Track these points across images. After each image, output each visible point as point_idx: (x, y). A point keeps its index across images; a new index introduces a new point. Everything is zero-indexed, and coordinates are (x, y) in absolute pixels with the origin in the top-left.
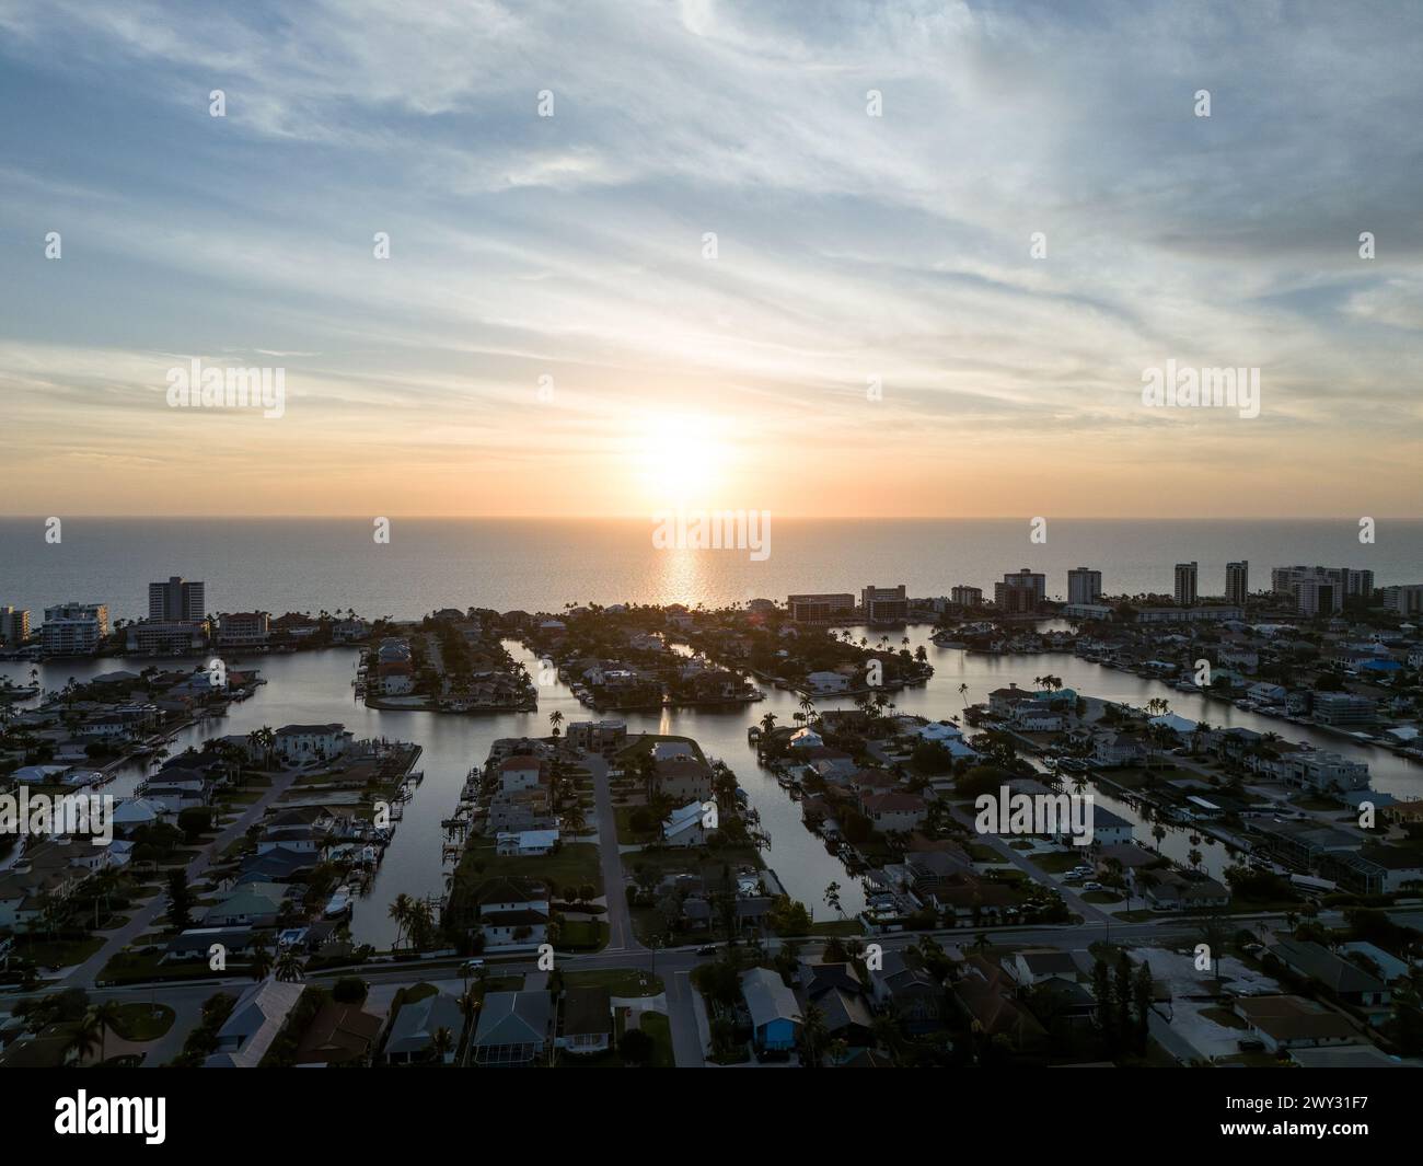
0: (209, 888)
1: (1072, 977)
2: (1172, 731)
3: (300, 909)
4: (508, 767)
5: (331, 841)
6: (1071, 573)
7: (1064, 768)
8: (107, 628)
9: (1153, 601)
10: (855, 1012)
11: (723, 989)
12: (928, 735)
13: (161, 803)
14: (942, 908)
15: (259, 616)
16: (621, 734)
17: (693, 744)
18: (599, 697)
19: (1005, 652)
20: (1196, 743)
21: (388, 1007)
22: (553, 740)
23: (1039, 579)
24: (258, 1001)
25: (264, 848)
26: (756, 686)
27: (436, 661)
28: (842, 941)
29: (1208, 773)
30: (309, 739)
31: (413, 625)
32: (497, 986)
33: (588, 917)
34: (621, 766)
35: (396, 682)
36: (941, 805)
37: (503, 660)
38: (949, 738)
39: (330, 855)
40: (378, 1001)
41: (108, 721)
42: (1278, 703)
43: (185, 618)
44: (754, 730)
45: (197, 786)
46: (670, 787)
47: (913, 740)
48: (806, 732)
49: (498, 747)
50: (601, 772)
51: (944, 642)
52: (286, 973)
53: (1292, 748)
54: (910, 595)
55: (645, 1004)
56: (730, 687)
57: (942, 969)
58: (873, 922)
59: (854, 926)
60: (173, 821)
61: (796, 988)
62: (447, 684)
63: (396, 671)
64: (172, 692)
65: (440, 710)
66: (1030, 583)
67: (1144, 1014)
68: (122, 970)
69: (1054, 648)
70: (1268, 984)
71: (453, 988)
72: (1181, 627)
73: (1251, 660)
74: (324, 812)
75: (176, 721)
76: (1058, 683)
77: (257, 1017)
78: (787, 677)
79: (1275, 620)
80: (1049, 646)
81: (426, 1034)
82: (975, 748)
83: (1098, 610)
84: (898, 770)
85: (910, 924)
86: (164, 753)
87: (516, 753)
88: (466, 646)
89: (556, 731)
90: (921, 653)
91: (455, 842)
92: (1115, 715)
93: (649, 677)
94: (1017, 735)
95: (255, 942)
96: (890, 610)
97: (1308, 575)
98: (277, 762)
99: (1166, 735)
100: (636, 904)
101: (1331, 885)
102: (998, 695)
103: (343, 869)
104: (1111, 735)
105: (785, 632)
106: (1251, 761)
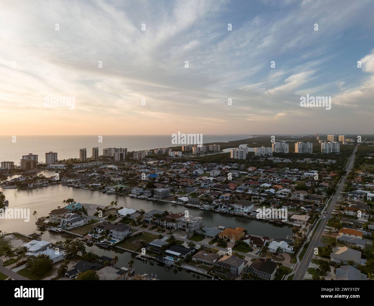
6: (47, 154)
23: (36, 157)
42: (142, 194)
66: (32, 158)
69: (53, 183)
73: (121, 179)
94: (68, 232)
106: (165, 223)
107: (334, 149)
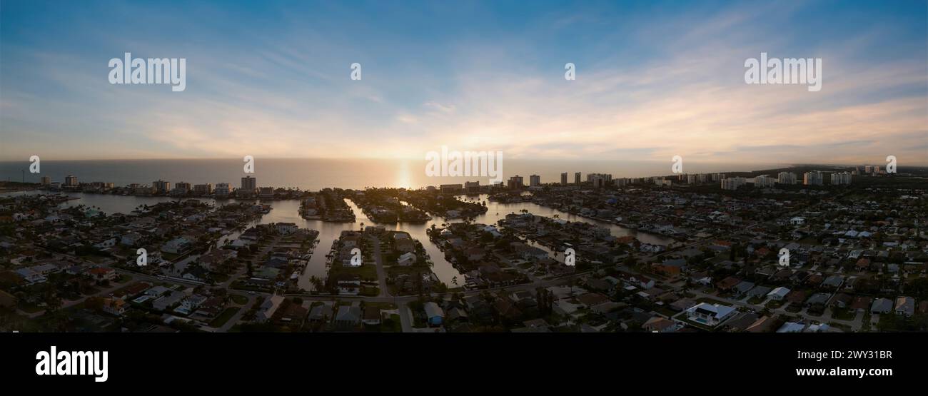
0: (258, 267)
1: (530, 298)
2: (560, 224)
3: (283, 276)
4: (346, 239)
5: (292, 258)
6: (531, 177)
7: (528, 238)
8: (231, 190)
9: (555, 185)
10: (462, 313)
11: (418, 308)
12: (486, 229)
13: (245, 242)
14: (490, 282)
15: (271, 188)
16: (383, 230)
17: (408, 234)
18: (375, 218)
19: (510, 202)
20: (566, 227)
21: (309, 306)
22: (361, 232)
23: (521, 178)
24: (271, 299)
25: (273, 258)
26: (429, 215)
27: (323, 204)
28: (457, 293)
29: (570, 236)
30: (285, 227)
31: (316, 193)
32: (343, 304)
33: (373, 287)
34: (383, 241)
35: (312, 211)
36: (490, 251)
37: (345, 205)
38: (493, 230)
39: (292, 262)
40: (306, 304)
41: (231, 217)
42: (589, 213)
43: (251, 188)
44: (429, 230)
45: (254, 238)
46: (399, 248)
47: (481, 231)
48: (446, 230)
49: (343, 233)
50: (377, 242)
51: (491, 199)
52: (280, 293)
53: (591, 226)
54: (481, 184)
55: (392, 312)
56: (420, 215)
57: (490, 299)
58: (468, 288)
59: (462, 289)
60: (248, 247)
61: (442, 307)
62: (327, 212)
63: (311, 208)
64: (248, 210)
65: (325, 221)
66: (518, 180)
67: (551, 306)
68: (235, 286)
70: (585, 291)
71: (330, 304)
72: (562, 192)
73: (581, 201)
74: (290, 249)
75: (249, 218)
76: (527, 211)
77: (271, 304)
78: (440, 212)
79: (588, 189)
80: (525, 200)
81: (321, 315)
82: (501, 233)
83: (539, 188)
84: (476, 241)
85: (480, 287)
86: (246, 228)
87: (349, 235)
88: (333, 200)
89: (362, 229)
90: (484, 203)
91: (330, 261)
92: (543, 220)
93: (393, 212)
94: (514, 228)
95: (271, 284)
96: (474, 189)
97: (596, 176)
98: (276, 233)
99: (558, 225)
100: (388, 283)
101: (601, 263)
102: (509, 216)
103: (295, 266)
104: (542, 227)
105: (438, 197)
106: (581, 231)
107: (843, 181)
